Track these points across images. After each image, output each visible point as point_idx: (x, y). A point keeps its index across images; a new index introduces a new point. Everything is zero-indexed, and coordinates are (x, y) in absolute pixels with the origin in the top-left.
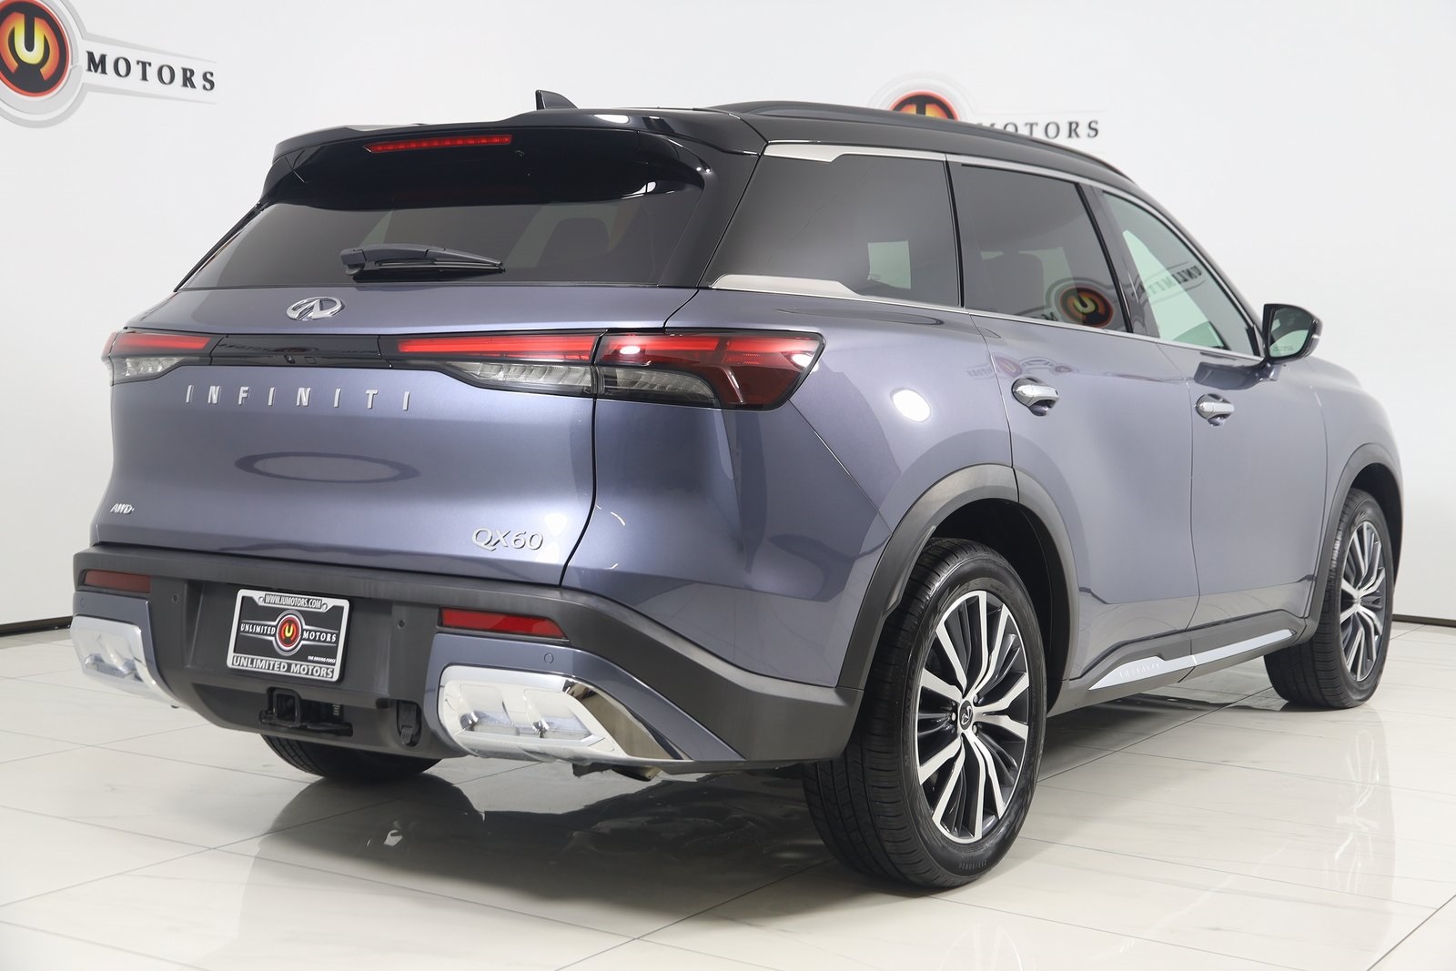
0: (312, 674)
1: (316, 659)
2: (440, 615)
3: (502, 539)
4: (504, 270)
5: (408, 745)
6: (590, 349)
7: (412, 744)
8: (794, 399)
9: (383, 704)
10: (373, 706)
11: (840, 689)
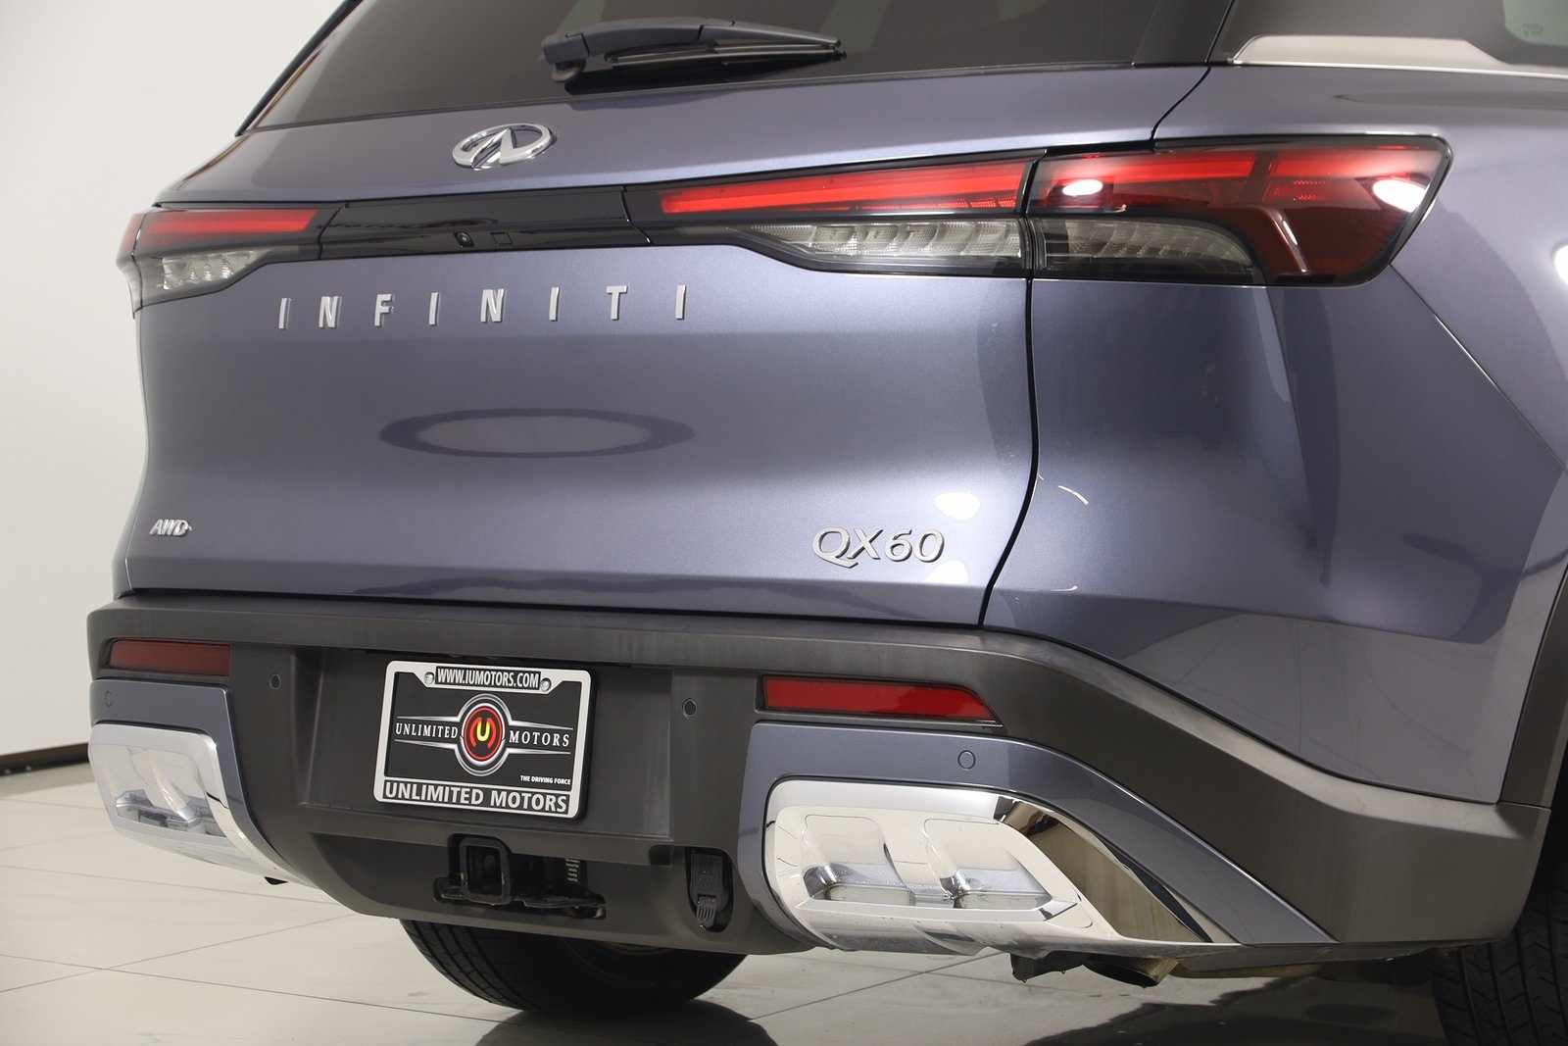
0: (530, 808)
1: (536, 779)
2: (761, 688)
3: (868, 546)
4: (844, 55)
5: (710, 929)
6: (1017, 187)
7: (717, 928)
8: (1401, 261)
9: (661, 855)
10: (644, 861)
11: (1505, 806)
